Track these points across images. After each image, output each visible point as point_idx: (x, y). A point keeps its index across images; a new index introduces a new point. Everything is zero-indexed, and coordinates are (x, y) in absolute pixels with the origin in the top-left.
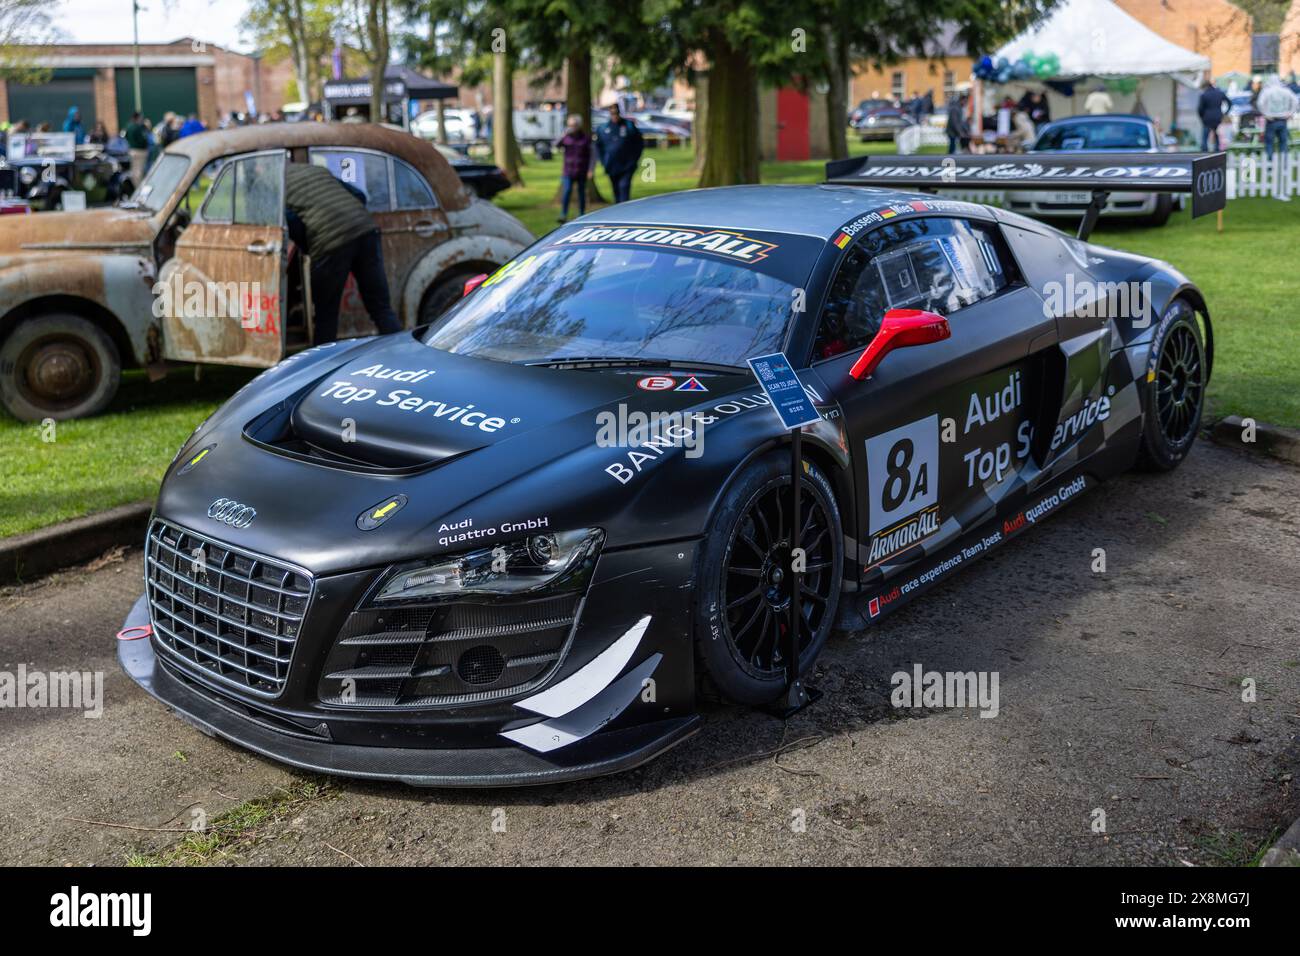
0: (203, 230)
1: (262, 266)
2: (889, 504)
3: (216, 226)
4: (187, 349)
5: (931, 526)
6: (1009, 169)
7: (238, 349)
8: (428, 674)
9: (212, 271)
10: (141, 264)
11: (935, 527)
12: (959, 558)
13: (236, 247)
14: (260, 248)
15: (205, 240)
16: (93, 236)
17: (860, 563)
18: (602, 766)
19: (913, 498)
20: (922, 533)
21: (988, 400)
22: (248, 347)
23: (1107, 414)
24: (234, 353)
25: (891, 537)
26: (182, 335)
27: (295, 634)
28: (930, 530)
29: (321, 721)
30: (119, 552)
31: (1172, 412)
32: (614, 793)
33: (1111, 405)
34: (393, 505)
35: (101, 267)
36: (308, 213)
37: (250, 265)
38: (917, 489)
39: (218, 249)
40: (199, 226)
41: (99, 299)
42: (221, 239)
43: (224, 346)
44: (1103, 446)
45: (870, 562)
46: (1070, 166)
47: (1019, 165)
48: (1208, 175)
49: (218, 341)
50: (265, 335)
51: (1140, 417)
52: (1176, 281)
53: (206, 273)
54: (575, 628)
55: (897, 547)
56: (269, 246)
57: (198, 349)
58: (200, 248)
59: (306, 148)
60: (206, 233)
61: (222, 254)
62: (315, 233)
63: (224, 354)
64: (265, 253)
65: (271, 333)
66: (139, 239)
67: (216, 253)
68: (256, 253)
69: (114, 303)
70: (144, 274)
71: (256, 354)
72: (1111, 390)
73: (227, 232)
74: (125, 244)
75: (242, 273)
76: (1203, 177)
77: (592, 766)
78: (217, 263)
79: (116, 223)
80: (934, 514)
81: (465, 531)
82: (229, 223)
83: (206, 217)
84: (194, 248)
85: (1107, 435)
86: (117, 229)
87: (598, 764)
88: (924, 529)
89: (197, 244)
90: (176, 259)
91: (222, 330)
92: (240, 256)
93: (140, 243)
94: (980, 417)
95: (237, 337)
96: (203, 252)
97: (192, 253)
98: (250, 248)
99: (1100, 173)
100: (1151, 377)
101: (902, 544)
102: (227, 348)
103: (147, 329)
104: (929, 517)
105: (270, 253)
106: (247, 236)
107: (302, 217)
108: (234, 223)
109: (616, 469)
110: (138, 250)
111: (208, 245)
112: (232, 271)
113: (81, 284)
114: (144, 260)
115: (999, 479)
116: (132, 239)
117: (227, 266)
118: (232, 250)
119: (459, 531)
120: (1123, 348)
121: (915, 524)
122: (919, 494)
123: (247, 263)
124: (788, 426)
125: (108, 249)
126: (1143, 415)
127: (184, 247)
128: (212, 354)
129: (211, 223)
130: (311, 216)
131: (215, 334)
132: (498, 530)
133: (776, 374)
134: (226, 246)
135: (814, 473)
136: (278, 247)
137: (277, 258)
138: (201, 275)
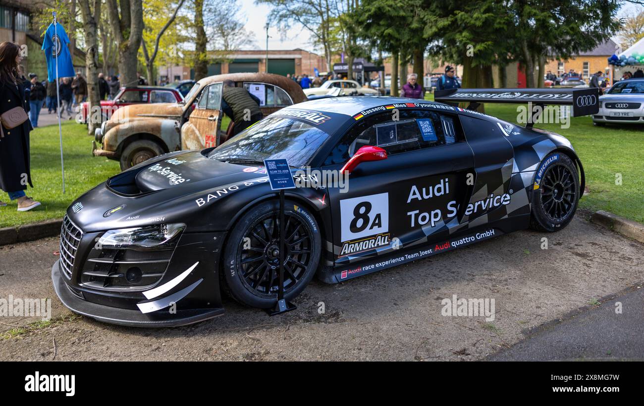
1: (212, 126)
2: (355, 229)
3: (201, 110)
5: (384, 242)
6: (507, 95)
8: (115, 276)
9: (198, 126)
10: (176, 123)
11: (386, 243)
12: (403, 259)
13: (205, 117)
14: (212, 118)
15: (197, 115)
16: (161, 113)
17: (335, 253)
19: (371, 228)
20: (378, 245)
21: (424, 190)
23: (508, 202)
25: (357, 244)
28: (383, 244)
29: (80, 291)
31: (553, 203)
32: (168, 335)
33: (511, 198)
34: (120, 208)
35: (161, 124)
36: (234, 106)
37: (209, 125)
38: (374, 224)
39: (200, 118)
40: (197, 110)
41: (158, 135)
42: (202, 115)
44: (506, 216)
45: (342, 253)
46: (531, 94)
47: (513, 93)
48: (584, 98)
51: (528, 205)
53: (196, 127)
54: (169, 265)
55: (361, 249)
56: (214, 118)
59: (242, 82)
60: (198, 112)
61: (201, 120)
62: (236, 114)
64: (213, 120)
66: (177, 114)
68: (211, 120)
69: (163, 137)
70: (176, 127)
72: (511, 191)
73: (204, 112)
74: (172, 116)
75: (206, 128)
76: (580, 99)
77: (163, 322)
78: (200, 124)
79: (171, 108)
80: (387, 237)
82: (205, 109)
83: (199, 107)
85: (509, 212)
86: (170, 110)
87: (165, 322)
88: (379, 243)
89: (195, 117)
90: (189, 122)
92: (206, 121)
93: (177, 116)
94: (418, 196)
96: (196, 119)
97: (194, 120)
98: (209, 118)
99: (540, 97)
100: (536, 187)
101: (364, 248)
103: (175, 147)
104: (383, 238)
105: (215, 120)
106: (209, 114)
107: (232, 107)
108: (207, 109)
109: (200, 201)
110: (176, 118)
111: (198, 117)
112: (203, 127)
113: (153, 129)
114: (177, 122)
115: (433, 225)
116: (175, 114)
117: (202, 125)
118: (204, 119)
120: (519, 173)
121: (373, 240)
122: (376, 227)
124: (273, 188)
125: (166, 117)
126: (530, 204)
127: (191, 117)
130: (235, 107)
133: (277, 167)
134: (203, 117)
135: (301, 211)
136: (217, 118)
137: (217, 121)
138: (194, 128)
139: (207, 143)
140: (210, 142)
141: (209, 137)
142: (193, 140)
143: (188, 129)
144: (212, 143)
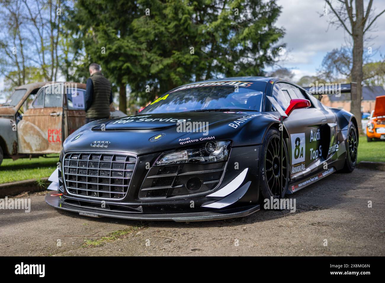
0: (33, 110)
1: (55, 120)
2: (296, 157)
3: (38, 109)
4: (27, 149)
7: (46, 148)
8: (178, 186)
9: (37, 123)
12: (310, 181)
13: (45, 114)
14: (55, 114)
15: (34, 113)
17: (290, 173)
18: (237, 214)
19: (300, 157)
21: (314, 134)
22: (49, 147)
23: (338, 150)
24: (44, 149)
25: (296, 167)
26: (25, 145)
27: (131, 176)
29: (140, 205)
30: (26, 193)
31: (352, 154)
33: (339, 147)
34: (160, 136)
37: (51, 120)
38: (301, 155)
39: (39, 116)
40: (31, 109)
42: (40, 112)
43: (41, 147)
44: (338, 159)
45: (292, 173)
49: (39, 146)
50: (56, 143)
51: (346, 152)
52: (351, 115)
53: (35, 124)
54: (225, 171)
55: (297, 171)
56: (58, 113)
57: (31, 149)
58: (32, 116)
60: (34, 111)
61: (40, 117)
63: (41, 150)
64: (57, 116)
65: (58, 142)
67: (38, 117)
68: (53, 116)
70: (12, 124)
71: (52, 149)
72: (338, 143)
73: (42, 110)
74: (5, 115)
75: (48, 123)
78: (39, 120)
80: (304, 165)
81: (188, 140)
82: (43, 107)
83: (34, 106)
84: (30, 116)
85: (338, 156)
86: (2, 110)
88: (302, 168)
89: (31, 115)
90: (23, 120)
91: (40, 142)
92: (47, 117)
94: (313, 138)
95: (46, 144)
96: (33, 117)
97: (29, 118)
98: (51, 114)
100: (348, 141)
102: (42, 148)
103: (13, 143)
105: (58, 115)
106: (50, 111)
108: (45, 107)
109: (232, 125)
110: (10, 117)
111: (35, 115)
112: (44, 122)
114: (12, 120)
117: (42, 121)
118: (44, 115)
119: (186, 141)
120: (341, 131)
121: (300, 166)
123: (50, 119)
127: (26, 116)
128: (36, 150)
129: (36, 108)
131: (37, 144)
132: (199, 140)
134: (42, 114)
136: (61, 113)
137: (61, 117)
138: (33, 125)
139: (49, 136)
140: (54, 134)
141: (53, 130)
142: (33, 134)
143: (25, 126)
144: (56, 135)
